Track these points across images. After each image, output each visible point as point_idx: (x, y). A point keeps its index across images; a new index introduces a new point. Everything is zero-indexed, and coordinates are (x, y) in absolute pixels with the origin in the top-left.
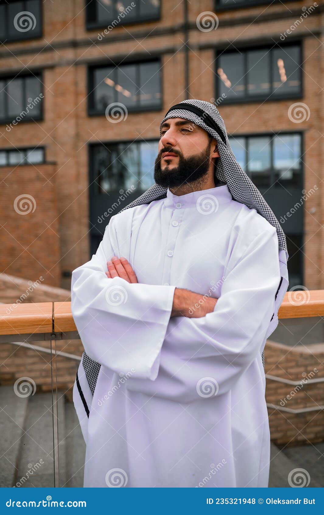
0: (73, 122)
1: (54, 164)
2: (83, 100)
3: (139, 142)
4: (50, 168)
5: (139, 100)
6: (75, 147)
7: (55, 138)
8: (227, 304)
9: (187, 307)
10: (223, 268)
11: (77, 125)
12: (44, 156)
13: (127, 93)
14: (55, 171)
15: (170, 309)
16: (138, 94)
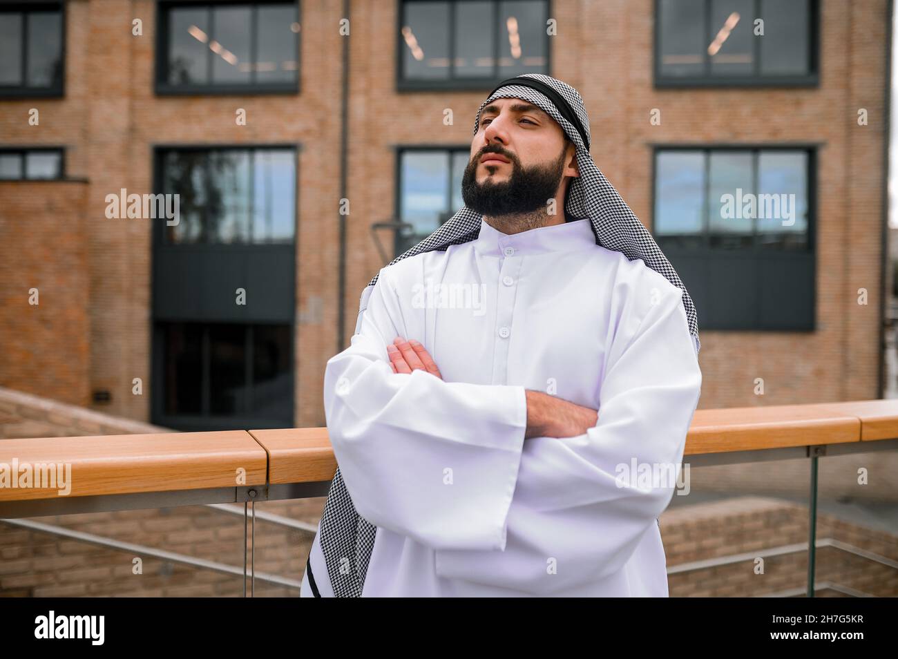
0: (124, 103)
1: (85, 182)
2: (146, 64)
3: (252, 149)
4: (76, 190)
5: (254, 73)
6: (127, 152)
7: (86, 134)
8: (626, 412)
9: (551, 419)
10: (602, 356)
11: (132, 110)
12: (62, 165)
13: (229, 58)
14: (86, 195)
15: (523, 424)
16: (254, 59)
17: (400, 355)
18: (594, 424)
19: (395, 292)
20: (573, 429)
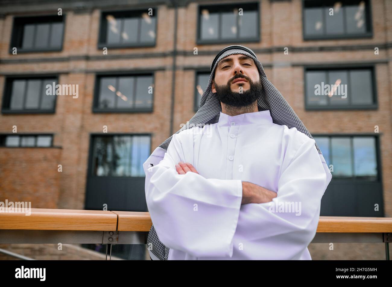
0: (79, 116)
1: (60, 148)
2: (90, 100)
3: (132, 135)
4: (56, 151)
5: (134, 104)
6: (79, 136)
7: (63, 128)
8: (291, 190)
9: (255, 194)
10: (278, 167)
11: (83, 119)
12: (52, 141)
13: (124, 98)
14: (60, 154)
15: (241, 195)
16: (134, 99)
17: (181, 168)
18: (276, 197)
19: (180, 142)
20: (265, 199)
